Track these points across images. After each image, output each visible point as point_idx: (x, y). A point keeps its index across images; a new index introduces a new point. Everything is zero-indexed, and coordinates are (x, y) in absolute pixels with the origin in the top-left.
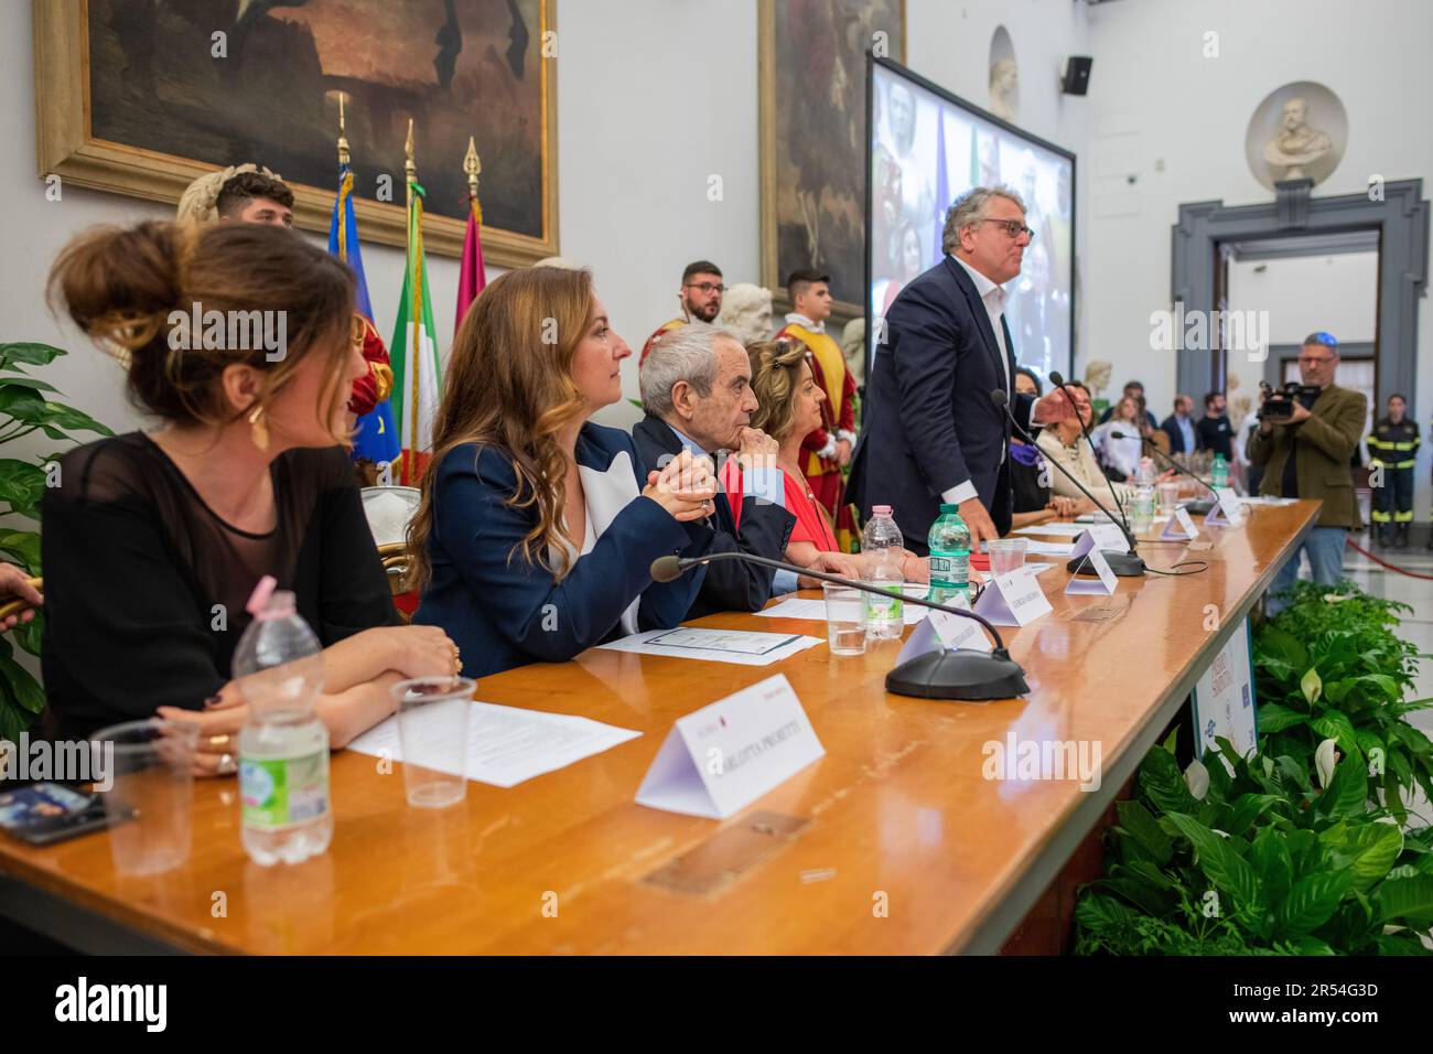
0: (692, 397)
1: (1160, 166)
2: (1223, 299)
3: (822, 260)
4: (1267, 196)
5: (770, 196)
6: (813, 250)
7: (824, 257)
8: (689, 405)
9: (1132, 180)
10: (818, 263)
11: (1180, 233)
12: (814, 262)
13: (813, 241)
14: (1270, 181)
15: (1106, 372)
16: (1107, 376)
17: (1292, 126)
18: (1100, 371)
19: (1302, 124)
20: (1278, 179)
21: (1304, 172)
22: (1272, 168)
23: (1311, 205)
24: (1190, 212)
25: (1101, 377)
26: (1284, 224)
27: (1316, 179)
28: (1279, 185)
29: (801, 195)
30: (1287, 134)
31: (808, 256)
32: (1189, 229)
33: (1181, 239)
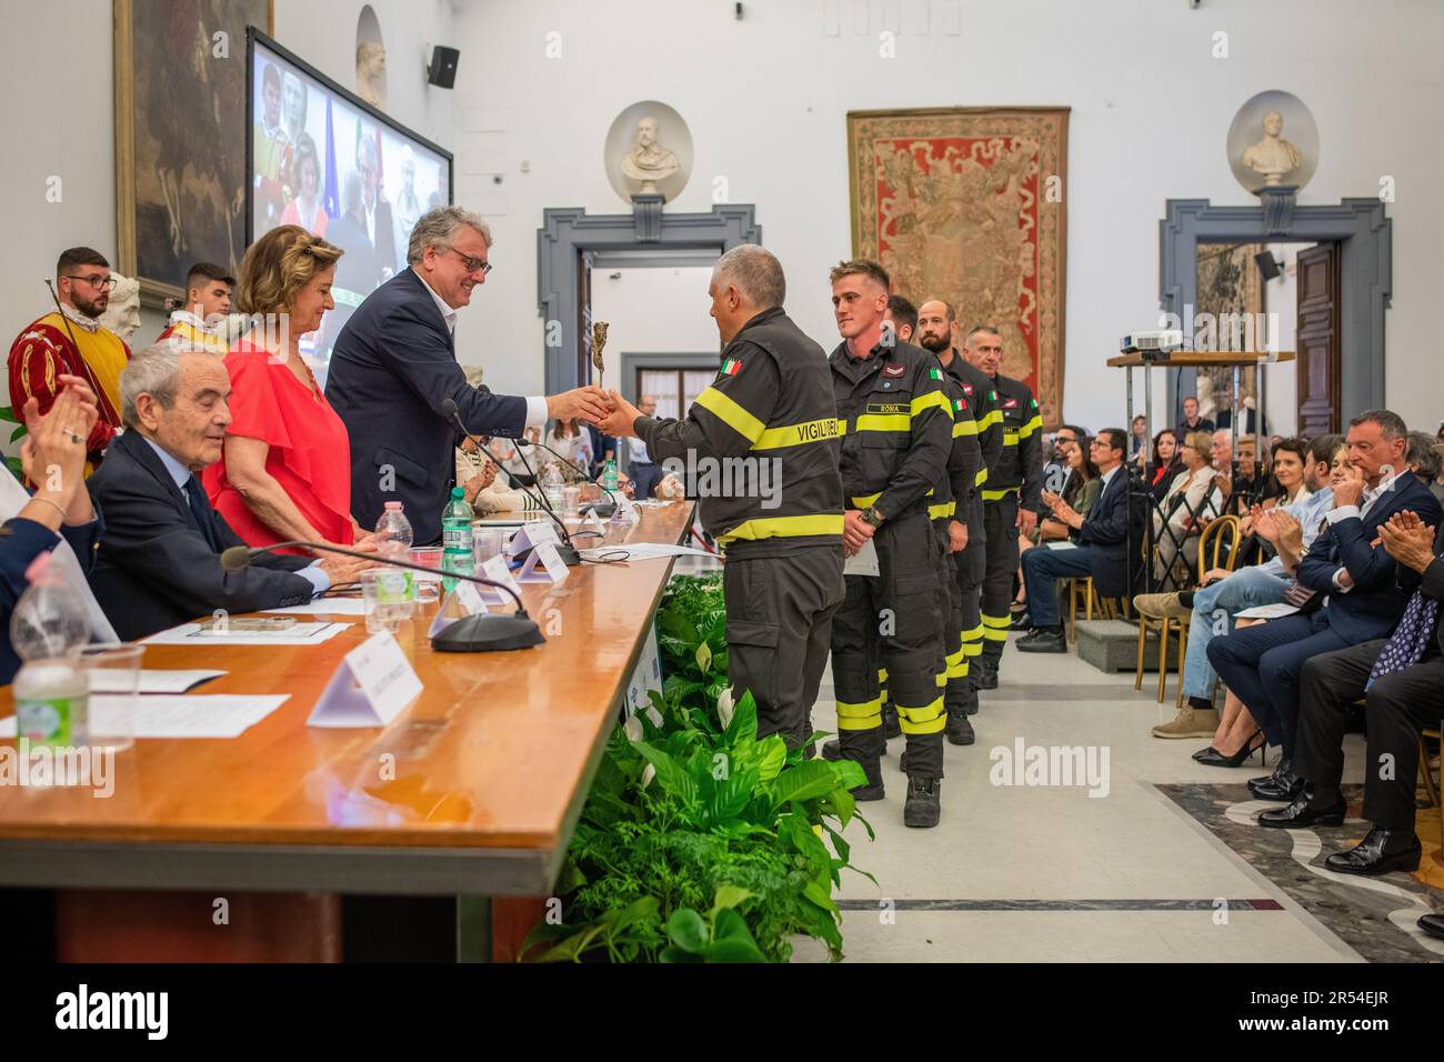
0: (157, 409)
1: (525, 169)
2: (586, 307)
3: (185, 247)
4: (626, 209)
5: (127, 169)
6: (175, 235)
7: (188, 243)
8: (153, 417)
9: (498, 180)
10: (180, 250)
11: (545, 238)
12: (176, 249)
13: (174, 225)
14: (628, 194)
17: (646, 143)
19: (654, 143)
20: (634, 193)
21: (657, 188)
22: (629, 182)
23: (662, 220)
24: (553, 217)
26: (640, 238)
27: (667, 198)
28: (635, 199)
29: (161, 173)
30: (642, 150)
31: (170, 243)
32: (554, 237)
33: (546, 243)
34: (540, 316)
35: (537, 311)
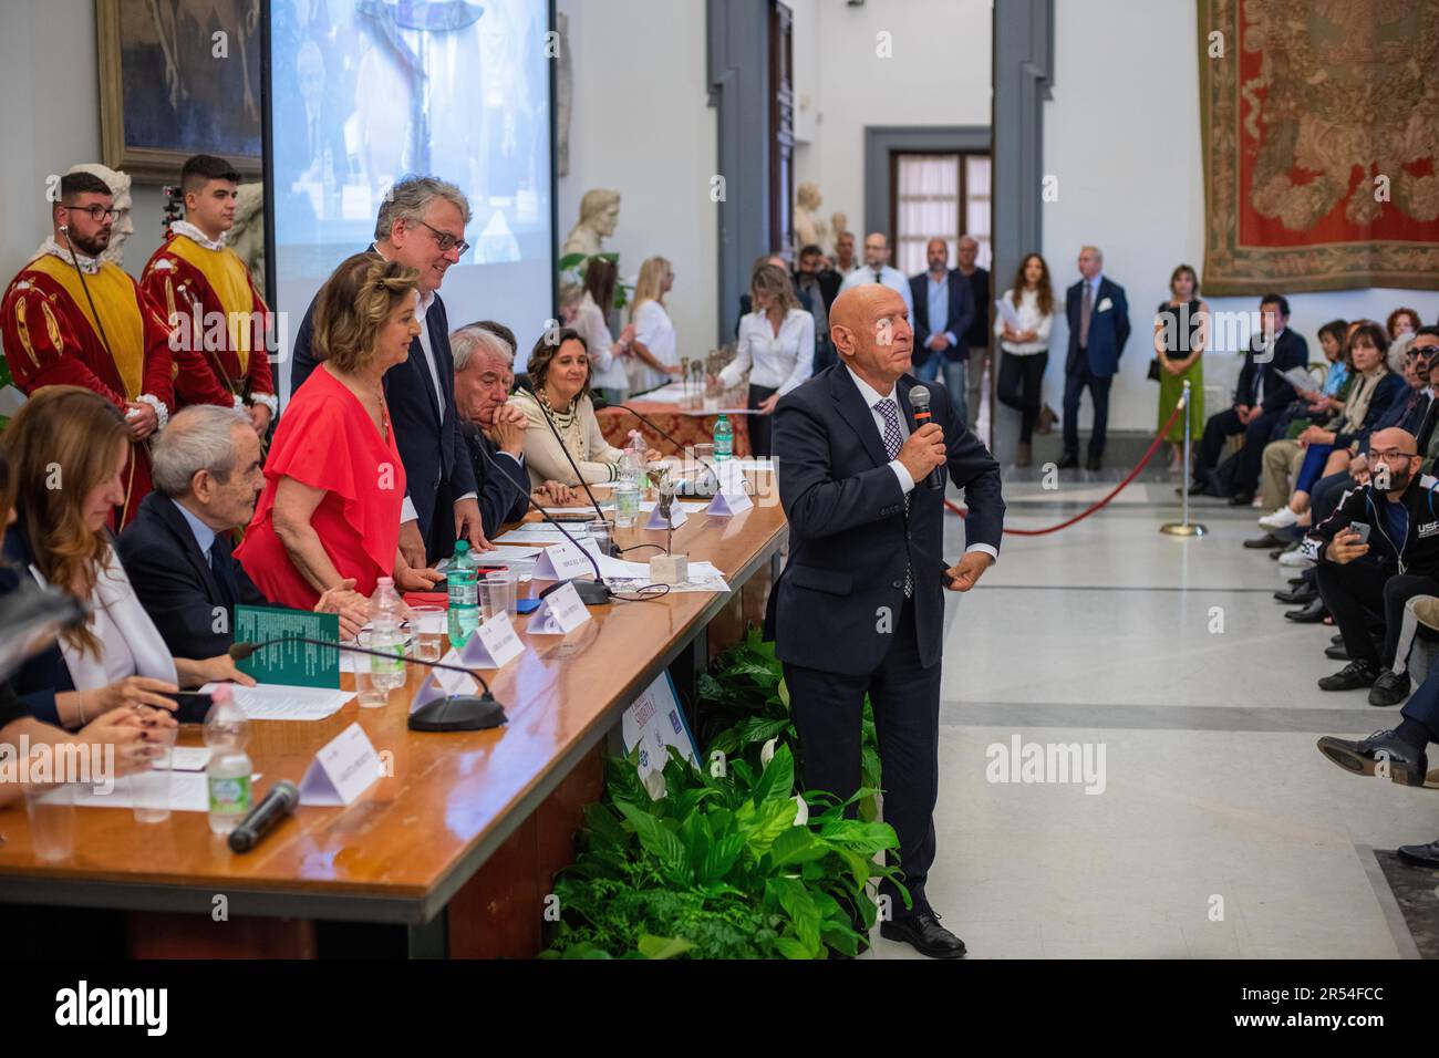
0: (211, 484)
6: (171, 81)
8: (207, 491)
12: (173, 99)
13: (171, 67)
15: (611, 209)
16: (614, 214)
18: (604, 207)
25: (604, 217)
34: (710, 105)
35: (705, 98)
